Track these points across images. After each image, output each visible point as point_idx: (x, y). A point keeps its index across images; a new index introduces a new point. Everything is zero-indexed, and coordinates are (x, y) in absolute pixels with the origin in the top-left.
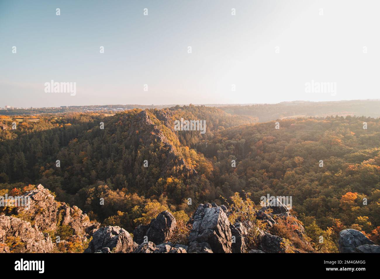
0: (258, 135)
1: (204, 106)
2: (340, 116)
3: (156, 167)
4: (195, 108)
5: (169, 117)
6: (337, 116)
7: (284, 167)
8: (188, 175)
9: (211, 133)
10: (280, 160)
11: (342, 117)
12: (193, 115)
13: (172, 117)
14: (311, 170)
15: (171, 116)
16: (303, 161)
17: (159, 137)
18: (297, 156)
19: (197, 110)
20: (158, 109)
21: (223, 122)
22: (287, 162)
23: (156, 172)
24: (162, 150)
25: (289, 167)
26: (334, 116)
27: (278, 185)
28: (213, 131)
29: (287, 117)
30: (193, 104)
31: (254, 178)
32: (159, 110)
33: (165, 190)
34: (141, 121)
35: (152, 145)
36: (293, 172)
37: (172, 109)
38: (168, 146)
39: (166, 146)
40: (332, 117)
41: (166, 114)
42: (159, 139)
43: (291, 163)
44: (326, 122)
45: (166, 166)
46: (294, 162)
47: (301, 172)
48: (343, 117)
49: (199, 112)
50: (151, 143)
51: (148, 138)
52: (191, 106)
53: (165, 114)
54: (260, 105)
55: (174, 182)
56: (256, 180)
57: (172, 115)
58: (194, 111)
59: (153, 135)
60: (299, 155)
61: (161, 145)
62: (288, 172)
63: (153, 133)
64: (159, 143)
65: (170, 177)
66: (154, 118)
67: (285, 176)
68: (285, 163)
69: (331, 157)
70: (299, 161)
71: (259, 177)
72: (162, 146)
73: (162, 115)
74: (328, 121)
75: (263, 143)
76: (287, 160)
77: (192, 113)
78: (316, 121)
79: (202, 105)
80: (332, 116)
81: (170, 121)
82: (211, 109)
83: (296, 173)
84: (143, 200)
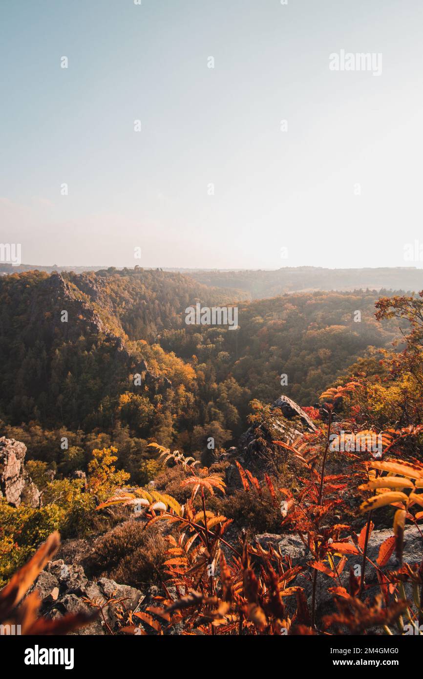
0: (259, 319)
1: (161, 270)
2: (371, 289)
3: (94, 378)
4: (146, 273)
5: (99, 288)
6: (368, 290)
7: (304, 365)
8: (157, 388)
9: (178, 318)
10: (298, 355)
11: (374, 291)
12: (143, 286)
13: (104, 289)
14: (343, 367)
15: (103, 287)
16: (331, 354)
17: (95, 323)
18: (321, 347)
19: (150, 278)
20: (78, 273)
21: (196, 299)
22: (310, 357)
23: (95, 386)
24: (103, 348)
25: (311, 365)
26: (364, 290)
27: (301, 392)
28: (181, 313)
29: (294, 292)
30: (141, 266)
31: (263, 384)
32: (79, 276)
33: (117, 417)
34: (53, 293)
35: (82, 338)
36: (319, 371)
37: (101, 273)
38: (114, 339)
39: (109, 338)
40: (361, 291)
41: (94, 282)
42: (94, 327)
43: (315, 358)
44: (355, 297)
45: (114, 376)
46: (318, 357)
47: (330, 371)
48: (376, 291)
49: (153, 280)
50: (79, 335)
51: (73, 326)
52: (137, 270)
53: (91, 282)
54: (251, 271)
55: (133, 402)
56: (266, 387)
57: (104, 285)
58: (143, 279)
59: (81, 321)
60: (325, 347)
61: (100, 338)
62: (313, 372)
63: (81, 317)
64: (96, 335)
65: (123, 393)
66: (74, 290)
67: (308, 378)
68: (306, 359)
69: (369, 346)
70: (325, 354)
71: (270, 382)
72: (102, 339)
73: (87, 284)
74: (358, 297)
75: (268, 330)
76: (309, 355)
77: (141, 281)
78: (342, 296)
79: (158, 269)
80: (361, 289)
81: (102, 295)
82: (173, 276)
83: (323, 372)
84: (82, 436)
